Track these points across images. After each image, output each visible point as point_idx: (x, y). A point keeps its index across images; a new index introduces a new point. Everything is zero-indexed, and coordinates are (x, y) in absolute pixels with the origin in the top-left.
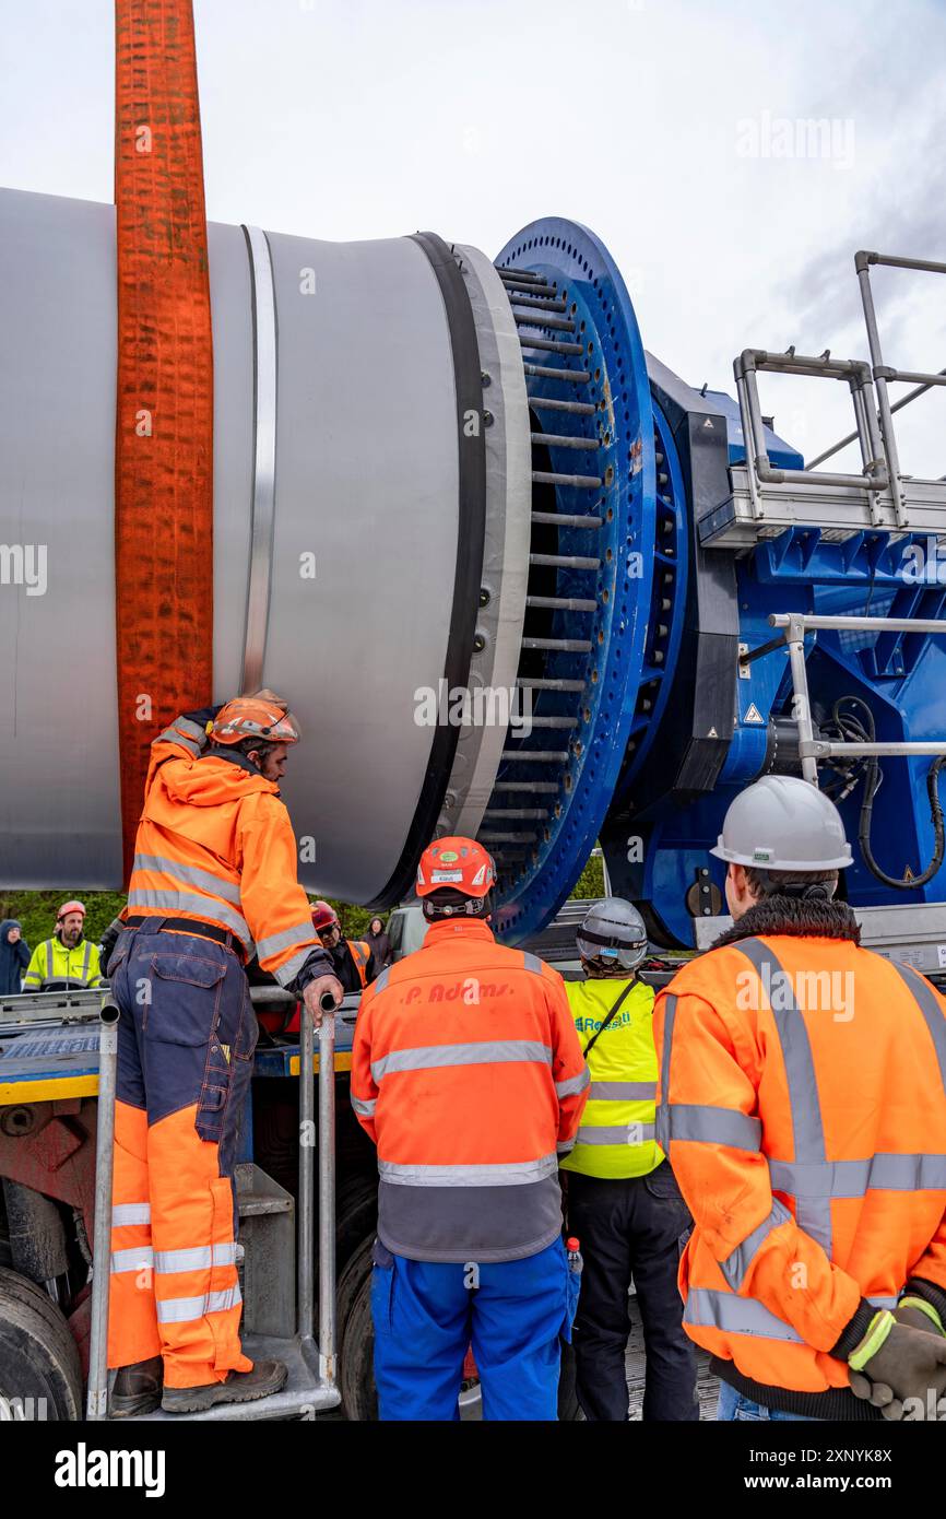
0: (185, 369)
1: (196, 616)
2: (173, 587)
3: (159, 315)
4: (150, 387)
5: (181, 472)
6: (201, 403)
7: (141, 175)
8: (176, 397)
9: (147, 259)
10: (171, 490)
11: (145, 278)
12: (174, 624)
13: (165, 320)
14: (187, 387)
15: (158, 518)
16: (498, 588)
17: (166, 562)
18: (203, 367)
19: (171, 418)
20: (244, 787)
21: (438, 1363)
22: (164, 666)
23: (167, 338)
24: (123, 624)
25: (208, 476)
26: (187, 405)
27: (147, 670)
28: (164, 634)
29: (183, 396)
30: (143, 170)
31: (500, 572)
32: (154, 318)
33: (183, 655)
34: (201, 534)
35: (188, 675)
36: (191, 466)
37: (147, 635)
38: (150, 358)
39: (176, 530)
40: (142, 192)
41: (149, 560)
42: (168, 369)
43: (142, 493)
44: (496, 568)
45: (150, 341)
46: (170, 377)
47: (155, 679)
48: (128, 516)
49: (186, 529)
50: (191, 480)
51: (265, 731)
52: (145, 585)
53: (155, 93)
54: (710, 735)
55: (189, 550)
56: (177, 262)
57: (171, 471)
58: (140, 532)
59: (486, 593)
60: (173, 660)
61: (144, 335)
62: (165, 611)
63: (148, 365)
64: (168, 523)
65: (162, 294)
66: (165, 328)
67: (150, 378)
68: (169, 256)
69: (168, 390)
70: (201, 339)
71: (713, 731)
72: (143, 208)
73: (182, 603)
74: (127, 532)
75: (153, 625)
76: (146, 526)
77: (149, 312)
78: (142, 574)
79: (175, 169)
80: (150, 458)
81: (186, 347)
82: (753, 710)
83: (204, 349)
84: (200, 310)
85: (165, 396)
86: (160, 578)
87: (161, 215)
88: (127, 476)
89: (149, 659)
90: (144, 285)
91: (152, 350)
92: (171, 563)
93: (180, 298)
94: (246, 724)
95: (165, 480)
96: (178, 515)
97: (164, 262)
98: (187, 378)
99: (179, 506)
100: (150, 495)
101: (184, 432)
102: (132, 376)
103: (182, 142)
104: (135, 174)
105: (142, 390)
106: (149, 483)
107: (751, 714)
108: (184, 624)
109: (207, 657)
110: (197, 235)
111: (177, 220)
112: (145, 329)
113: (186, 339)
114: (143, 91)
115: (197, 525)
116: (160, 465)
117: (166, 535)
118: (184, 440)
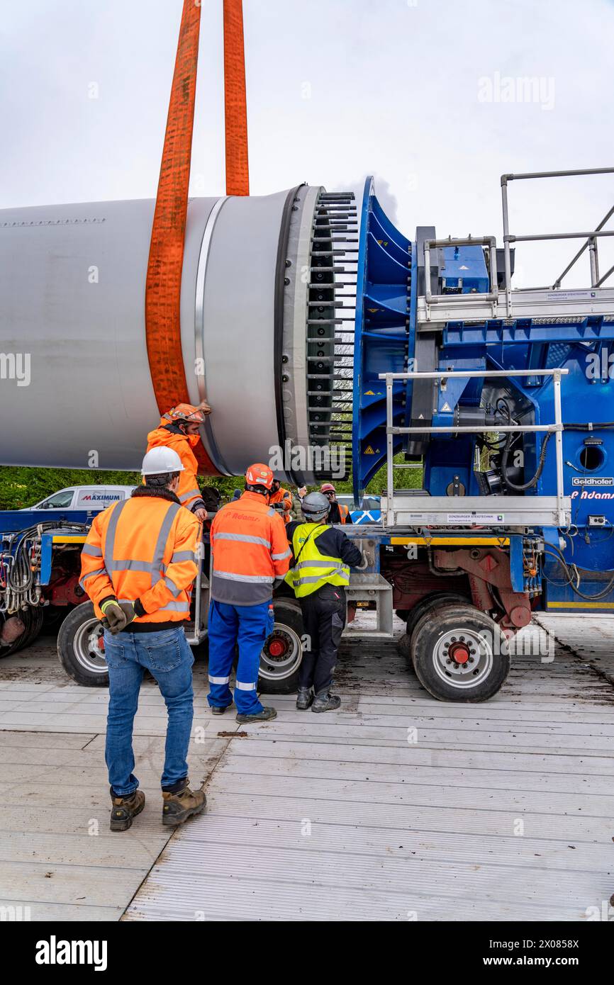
0: (171, 276)
1: (178, 372)
2: (169, 362)
3: (163, 254)
4: (157, 285)
5: (168, 318)
6: (176, 289)
7: (165, 193)
8: (167, 288)
9: (163, 230)
10: (165, 325)
11: (160, 239)
12: (171, 376)
13: (165, 256)
14: (171, 283)
15: (161, 336)
16: (292, 355)
17: (164, 353)
18: (176, 274)
19: (164, 297)
20: (169, 440)
21: (225, 635)
22: (170, 392)
23: (165, 263)
24: (153, 377)
25: (178, 318)
26: (170, 291)
27: (165, 393)
28: (168, 380)
29: (169, 287)
30: (166, 191)
31: (292, 348)
32: (161, 256)
33: (176, 387)
34: (176, 342)
35: (179, 395)
36: (171, 315)
37: (162, 380)
38: (158, 273)
39: (167, 340)
40: (165, 200)
41: (159, 353)
42: (164, 277)
43: (154, 328)
44: (290, 347)
45: (158, 266)
46: (165, 280)
47: (168, 397)
48: (150, 337)
49: (171, 340)
50: (171, 321)
51: (187, 417)
52: (159, 362)
53: (175, 153)
54: (420, 418)
55: (172, 348)
56: (173, 229)
57: (164, 318)
58: (155, 343)
59: (286, 358)
60: (172, 389)
61: (157, 264)
62: (167, 371)
63: (158, 276)
64: (164, 338)
65: (167, 245)
66: (165, 260)
67: (157, 282)
68: (171, 228)
69: (163, 286)
70: (178, 262)
71: (421, 416)
72: (164, 208)
73: (173, 368)
74: (150, 343)
75: (163, 377)
76: (157, 340)
77: (160, 254)
78: (157, 358)
79: (178, 187)
80: (157, 313)
81: (172, 267)
82: (446, 405)
83: (178, 266)
84: (180, 249)
85: (162, 288)
86: (164, 359)
87: (170, 210)
88: (149, 321)
89: (164, 389)
90: (160, 242)
91: (159, 270)
92: (167, 353)
93: (172, 245)
94: (180, 414)
95: (163, 321)
96: (168, 335)
97: (169, 230)
98: (171, 280)
99: (168, 331)
100: (157, 328)
101: (169, 302)
102: (151, 281)
103: (182, 175)
104: (164, 193)
105: (154, 287)
106: (156, 323)
107: (445, 407)
108: (175, 375)
109: (185, 387)
110: (182, 216)
111: (175, 211)
112: (158, 261)
113: (172, 263)
114: (172, 153)
115: (175, 338)
116: (161, 316)
117: (164, 343)
118: (169, 305)
